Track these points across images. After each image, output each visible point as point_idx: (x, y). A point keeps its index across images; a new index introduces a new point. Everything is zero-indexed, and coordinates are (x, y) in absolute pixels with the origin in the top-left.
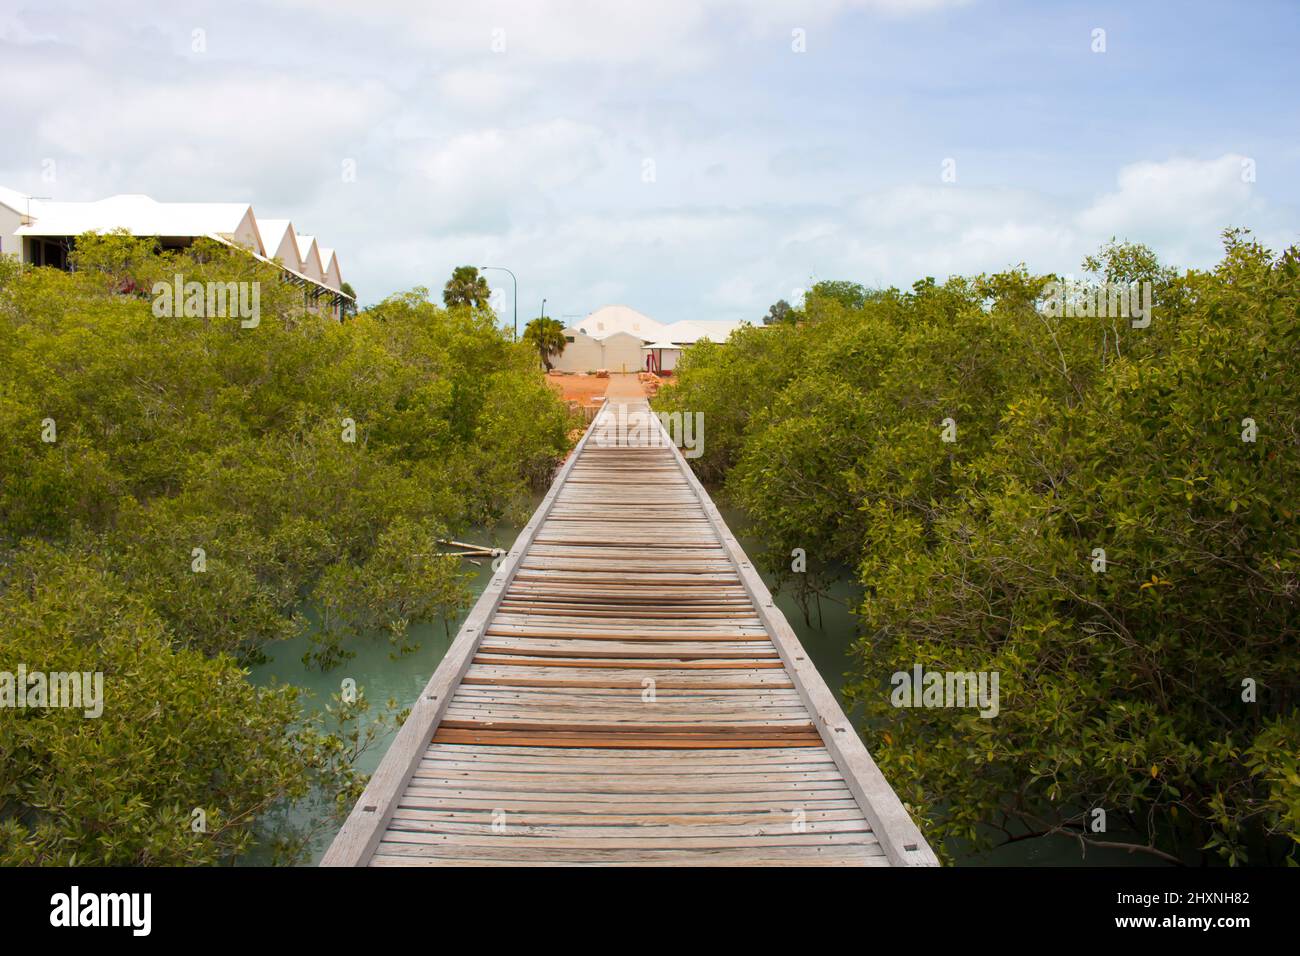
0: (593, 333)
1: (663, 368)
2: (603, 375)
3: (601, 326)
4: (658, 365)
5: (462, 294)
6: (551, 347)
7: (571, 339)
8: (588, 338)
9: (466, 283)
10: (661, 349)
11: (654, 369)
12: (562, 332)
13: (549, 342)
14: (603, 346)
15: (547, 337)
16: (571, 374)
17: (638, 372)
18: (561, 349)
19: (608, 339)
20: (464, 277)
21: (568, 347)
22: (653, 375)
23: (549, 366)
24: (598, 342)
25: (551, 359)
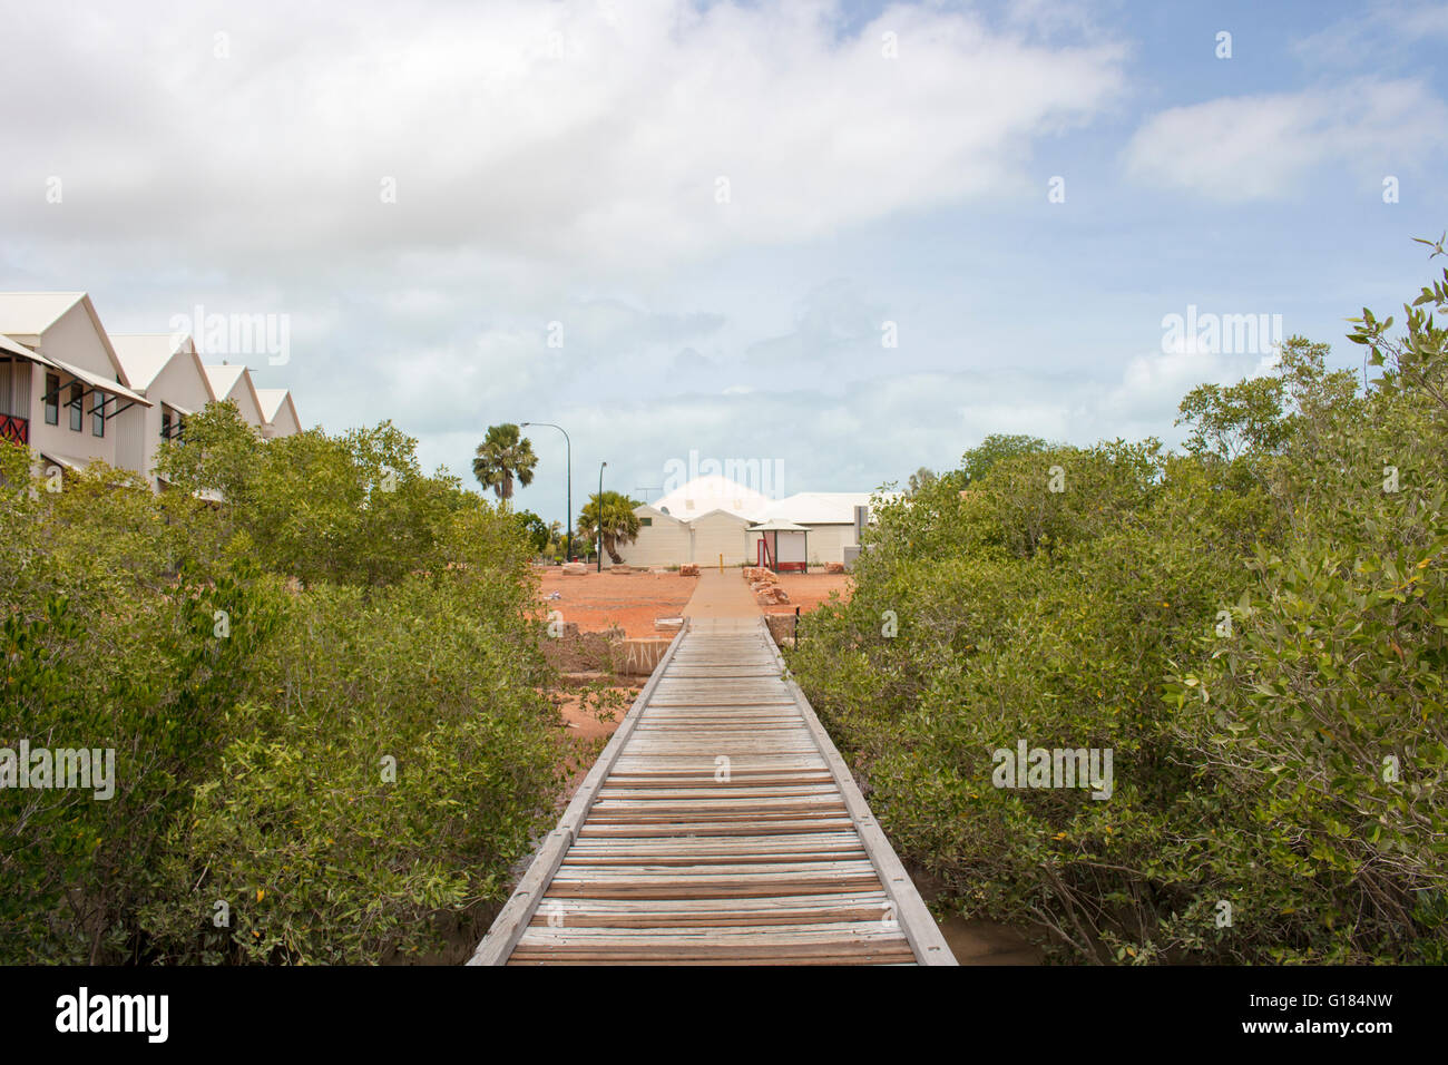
0: (680, 513)
1: (781, 559)
2: (691, 572)
3: (690, 505)
4: (772, 555)
5: (498, 463)
6: (619, 532)
7: (648, 522)
8: (672, 519)
9: (503, 447)
10: (776, 531)
11: (767, 562)
12: (635, 511)
13: (616, 525)
14: (691, 530)
15: (613, 519)
16: (646, 570)
17: (743, 566)
18: (633, 534)
19: (699, 520)
20: (502, 439)
21: (643, 532)
22: (767, 570)
23: (617, 559)
24: (685, 526)
25: (619, 549)
